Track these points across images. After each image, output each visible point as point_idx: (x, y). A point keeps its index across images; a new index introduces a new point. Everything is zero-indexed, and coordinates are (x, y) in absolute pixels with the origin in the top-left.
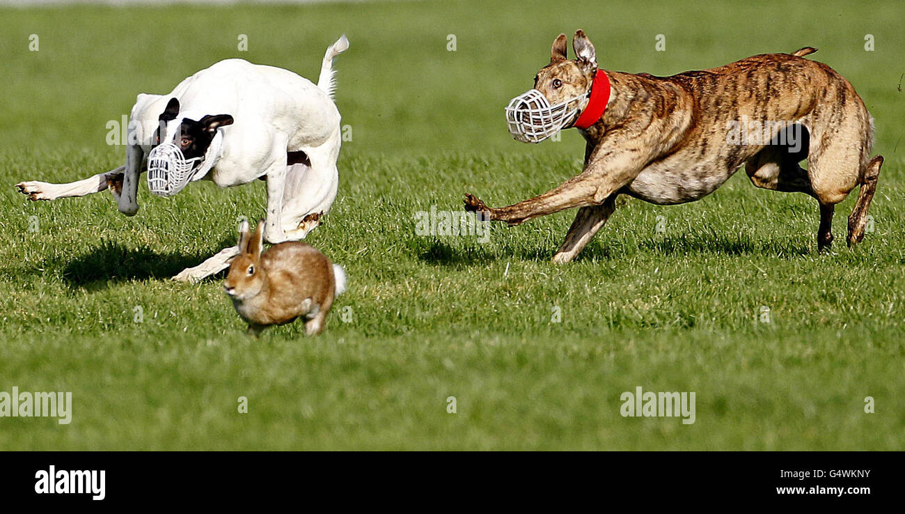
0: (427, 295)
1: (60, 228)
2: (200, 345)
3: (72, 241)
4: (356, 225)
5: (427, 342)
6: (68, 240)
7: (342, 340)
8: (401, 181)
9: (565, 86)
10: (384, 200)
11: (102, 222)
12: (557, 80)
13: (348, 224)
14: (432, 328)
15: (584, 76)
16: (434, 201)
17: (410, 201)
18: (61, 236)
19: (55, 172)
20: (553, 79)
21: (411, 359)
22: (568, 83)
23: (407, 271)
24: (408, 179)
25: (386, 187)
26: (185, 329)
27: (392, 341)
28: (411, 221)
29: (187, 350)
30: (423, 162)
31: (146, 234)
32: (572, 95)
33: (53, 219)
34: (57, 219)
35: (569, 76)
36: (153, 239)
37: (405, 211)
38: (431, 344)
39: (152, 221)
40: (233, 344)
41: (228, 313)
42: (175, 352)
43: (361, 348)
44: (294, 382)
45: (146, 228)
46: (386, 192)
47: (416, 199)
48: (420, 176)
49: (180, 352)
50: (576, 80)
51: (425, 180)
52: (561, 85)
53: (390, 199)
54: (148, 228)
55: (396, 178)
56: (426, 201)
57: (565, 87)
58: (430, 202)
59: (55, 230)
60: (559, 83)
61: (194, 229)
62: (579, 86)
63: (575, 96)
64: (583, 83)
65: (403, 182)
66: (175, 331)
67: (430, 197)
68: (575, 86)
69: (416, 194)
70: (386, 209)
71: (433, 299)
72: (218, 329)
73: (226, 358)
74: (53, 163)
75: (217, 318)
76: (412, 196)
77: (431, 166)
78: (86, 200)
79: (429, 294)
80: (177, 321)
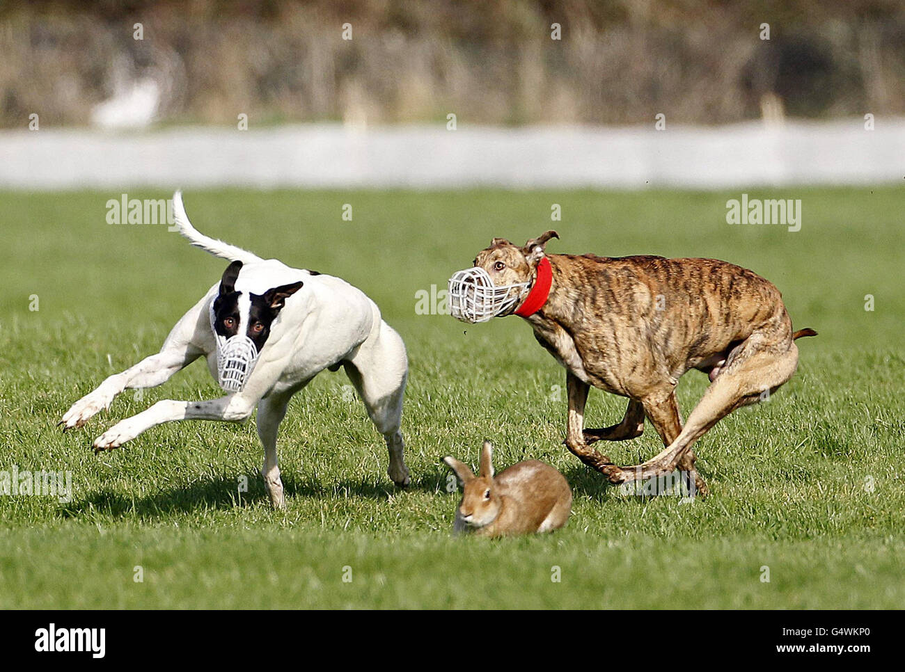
0: (840, 498)
1: (457, 421)
2: (600, 547)
3: (469, 435)
4: (766, 423)
5: (839, 546)
6: (466, 433)
7: (750, 544)
8: (814, 378)
9: (509, 270)
10: (796, 398)
11: (501, 416)
12: (500, 263)
13: (758, 422)
14: (844, 532)
15: (527, 264)
16: (848, 399)
17: (824, 398)
18: (458, 430)
19: (452, 362)
20: (496, 261)
21: (821, 565)
22: (511, 267)
23: (819, 472)
24: (822, 376)
25: (798, 383)
26: (586, 529)
27: (803, 545)
28: (824, 420)
29: (586, 551)
30: (837, 359)
31: (547, 429)
32: (515, 281)
33: (449, 412)
34: (454, 412)
35: (513, 261)
36: (555, 433)
37: (818, 408)
38: (844, 549)
39: (553, 416)
40: (635, 544)
41: (631, 513)
42: (575, 552)
43: (769, 552)
44: (698, 587)
45: (547, 422)
46: (799, 389)
47: (830, 397)
48: (835, 373)
49: (580, 553)
50: (519, 266)
51: (839, 378)
52: (503, 268)
53: (803, 396)
54: (549, 422)
55: (809, 376)
56: (840, 399)
57: (507, 271)
58: (845, 400)
59: (451, 423)
60: (501, 265)
61: (596, 424)
62: (522, 273)
63: (518, 282)
64: (527, 270)
65: (817, 379)
66: (575, 531)
67: (845, 395)
68: (517, 272)
69: (830, 391)
70: (799, 407)
71: (846, 502)
72: (620, 529)
73: (628, 560)
74: (452, 353)
75: (619, 517)
76: (825, 393)
77: (846, 363)
78: (484, 392)
79: (842, 496)
80: (577, 521)
